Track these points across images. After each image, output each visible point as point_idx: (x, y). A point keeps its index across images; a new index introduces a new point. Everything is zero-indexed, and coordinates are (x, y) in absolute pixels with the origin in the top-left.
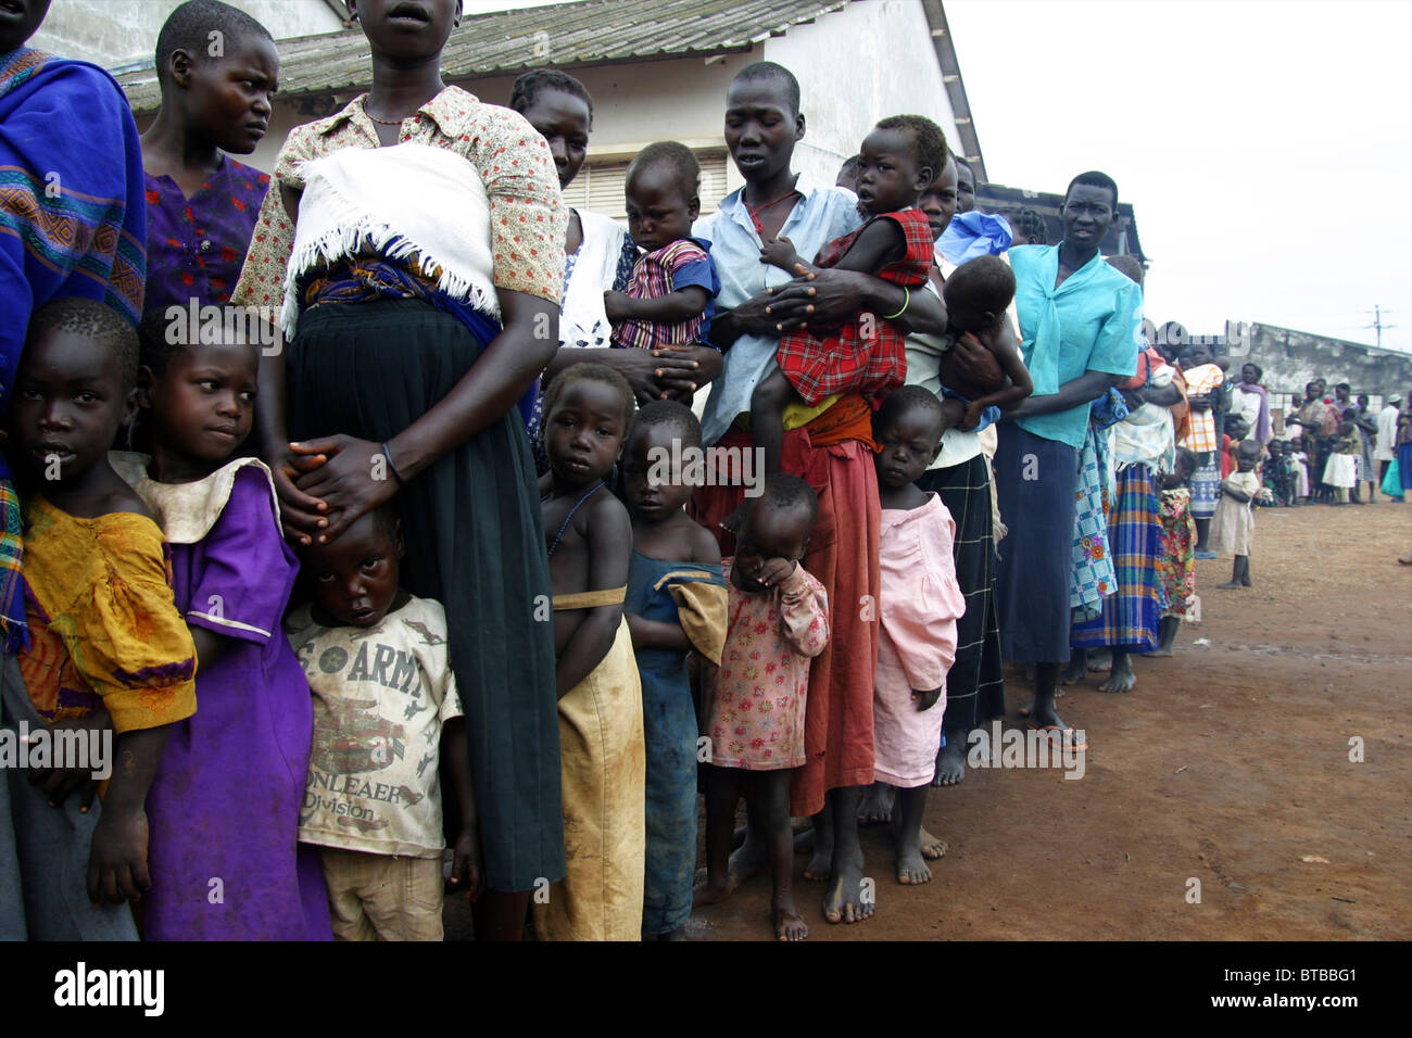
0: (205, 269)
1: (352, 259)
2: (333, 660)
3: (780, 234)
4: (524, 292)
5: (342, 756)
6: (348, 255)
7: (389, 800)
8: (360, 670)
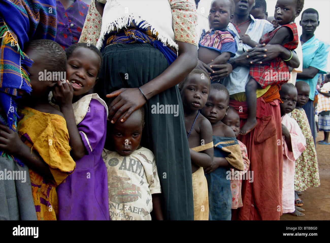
0: (71, 33)
1: (127, 28)
2: (114, 162)
3: (246, 34)
4: (186, 42)
5: (121, 197)
6: (125, 27)
7: (138, 213)
8: (123, 166)
